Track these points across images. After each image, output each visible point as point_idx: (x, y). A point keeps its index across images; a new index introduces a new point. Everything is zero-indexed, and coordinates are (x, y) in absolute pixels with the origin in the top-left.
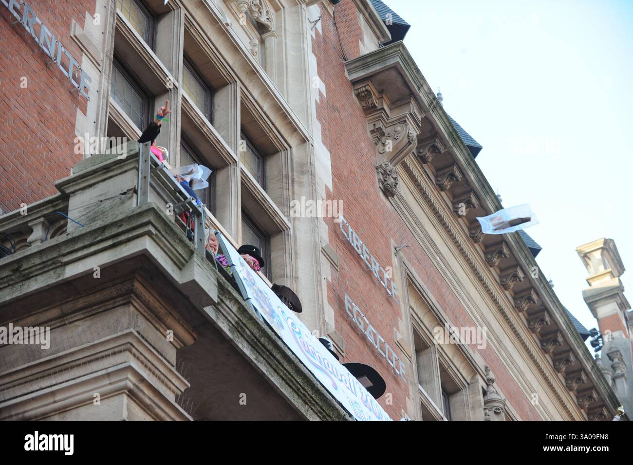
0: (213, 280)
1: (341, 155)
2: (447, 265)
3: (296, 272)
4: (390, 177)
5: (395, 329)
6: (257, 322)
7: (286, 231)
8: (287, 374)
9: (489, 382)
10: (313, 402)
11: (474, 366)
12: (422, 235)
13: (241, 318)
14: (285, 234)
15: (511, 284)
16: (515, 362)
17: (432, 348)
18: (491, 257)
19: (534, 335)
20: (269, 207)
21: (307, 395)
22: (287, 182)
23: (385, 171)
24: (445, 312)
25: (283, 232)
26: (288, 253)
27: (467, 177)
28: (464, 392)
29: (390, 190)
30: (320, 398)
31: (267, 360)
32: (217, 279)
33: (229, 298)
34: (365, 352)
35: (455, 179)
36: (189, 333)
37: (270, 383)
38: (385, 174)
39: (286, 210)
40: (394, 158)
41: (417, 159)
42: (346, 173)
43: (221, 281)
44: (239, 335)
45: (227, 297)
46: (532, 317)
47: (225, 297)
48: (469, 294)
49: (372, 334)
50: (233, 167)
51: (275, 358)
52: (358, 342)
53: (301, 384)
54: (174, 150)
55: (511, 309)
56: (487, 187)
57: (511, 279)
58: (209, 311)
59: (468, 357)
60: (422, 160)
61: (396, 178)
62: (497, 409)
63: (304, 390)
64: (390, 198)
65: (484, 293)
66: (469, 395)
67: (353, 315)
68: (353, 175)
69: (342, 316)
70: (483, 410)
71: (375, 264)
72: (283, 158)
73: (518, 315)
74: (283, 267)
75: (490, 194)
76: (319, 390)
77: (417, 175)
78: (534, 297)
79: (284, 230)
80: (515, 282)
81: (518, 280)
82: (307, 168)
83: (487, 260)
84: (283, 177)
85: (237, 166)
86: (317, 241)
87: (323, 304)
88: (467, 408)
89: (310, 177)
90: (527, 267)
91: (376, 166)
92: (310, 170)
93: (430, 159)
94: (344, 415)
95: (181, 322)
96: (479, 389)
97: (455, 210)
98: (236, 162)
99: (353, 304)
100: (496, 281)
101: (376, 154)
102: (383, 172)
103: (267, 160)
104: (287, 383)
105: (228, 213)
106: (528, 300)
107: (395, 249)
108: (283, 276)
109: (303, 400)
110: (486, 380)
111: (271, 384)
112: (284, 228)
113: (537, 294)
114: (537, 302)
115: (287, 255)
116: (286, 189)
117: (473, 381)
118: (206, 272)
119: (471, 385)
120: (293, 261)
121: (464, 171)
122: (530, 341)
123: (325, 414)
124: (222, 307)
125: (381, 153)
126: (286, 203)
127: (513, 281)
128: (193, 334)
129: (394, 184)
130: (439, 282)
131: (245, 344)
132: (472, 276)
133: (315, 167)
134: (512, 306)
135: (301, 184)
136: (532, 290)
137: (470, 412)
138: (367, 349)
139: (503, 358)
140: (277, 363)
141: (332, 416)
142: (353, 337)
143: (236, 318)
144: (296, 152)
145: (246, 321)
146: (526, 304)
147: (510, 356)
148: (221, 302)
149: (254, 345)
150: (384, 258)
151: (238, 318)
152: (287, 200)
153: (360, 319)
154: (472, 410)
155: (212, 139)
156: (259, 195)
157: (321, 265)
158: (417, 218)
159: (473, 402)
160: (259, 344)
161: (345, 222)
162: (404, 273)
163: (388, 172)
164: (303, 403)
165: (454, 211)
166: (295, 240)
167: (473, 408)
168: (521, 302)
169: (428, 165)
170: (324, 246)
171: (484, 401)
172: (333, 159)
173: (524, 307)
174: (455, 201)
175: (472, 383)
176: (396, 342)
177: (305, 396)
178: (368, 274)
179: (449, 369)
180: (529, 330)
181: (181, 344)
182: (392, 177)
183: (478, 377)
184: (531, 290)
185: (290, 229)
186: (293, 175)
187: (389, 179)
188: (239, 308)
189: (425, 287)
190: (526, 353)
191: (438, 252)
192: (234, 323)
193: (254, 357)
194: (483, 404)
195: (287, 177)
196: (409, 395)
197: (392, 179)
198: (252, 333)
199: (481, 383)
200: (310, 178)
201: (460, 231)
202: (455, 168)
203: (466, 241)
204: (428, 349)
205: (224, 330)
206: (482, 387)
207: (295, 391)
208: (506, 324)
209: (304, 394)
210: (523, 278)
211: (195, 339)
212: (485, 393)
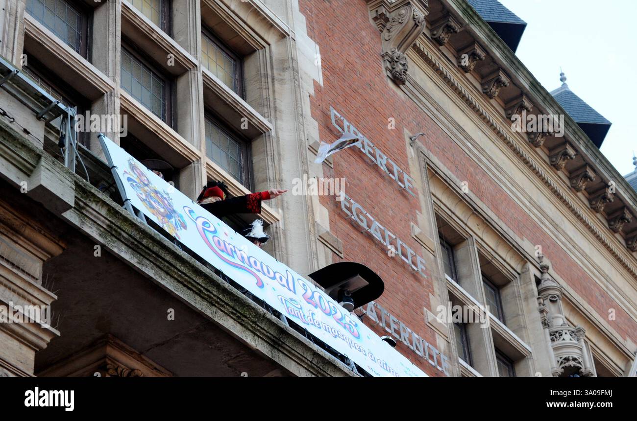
0: (69, 183)
1: (335, 47)
2: (482, 150)
3: (280, 174)
4: (399, 63)
5: (412, 223)
6: (133, 223)
7: (266, 133)
8: (183, 276)
9: (543, 269)
10: (221, 303)
11: (523, 255)
12: (446, 122)
13: (114, 221)
14: (265, 136)
15: (563, 164)
16: (577, 245)
17: (470, 240)
18: (535, 137)
19: (598, 215)
20: (243, 109)
21: (212, 296)
22: (266, 81)
23: (392, 58)
24: (482, 201)
25: (264, 134)
26: (269, 155)
27: (493, 55)
28: (514, 283)
29: (399, 77)
30: (230, 298)
31: (155, 262)
32: (75, 182)
33: (95, 201)
34: (372, 251)
35: (478, 58)
36: (55, 242)
37: (161, 287)
38: (393, 61)
39: (266, 110)
40: (401, 45)
41: (432, 42)
42: (341, 65)
43: (81, 183)
44: (114, 239)
45: (92, 200)
46: (593, 196)
47: (90, 200)
48: (511, 179)
49: (378, 231)
50: (193, 72)
51: (164, 259)
52: (362, 240)
53: (203, 285)
54: (113, 61)
55: (567, 190)
56: (516, 63)
57: (561, 158)
58: (71, 216)
59: (513, 246)
60: (437, 42)
61: (405, 64)
62: (552, 297)
63: (207, 290)
64: (401, 86)
65: (533, 176)
66: (521, 285)
67: (352, 213)
68: (350, 66)
69: (339, 215)
70: (536, 300)
71: (381, 157)
72: (261, 58)
73: (577, 196)
74: (265, 171)
75: (522, 69)
76: (226, 289)
77: (434, 59)
78: (591, 174)
79: (265, 132)
80: (566, 161)
81: (569, 158)
82: (289, 65)
83: (531, 140)
84: (261, 76)
85: (197, 70)
86: (303, 139)
87: (312, 204)
88: (519, 300)
89: (292, 72)
90: (577, 143)
91: (382, 54)
92: (291, 66)
93: (446, 41)
94: (264, 314)
95: (43, 232)
96: (530, 278)
97: (485, 91)
98: (196, 66)
99: (352, 201)
100: (545, 162)
101: (381, 42)
102: (390, 60)
103: (245, 61)
104: (185, 286)
105: (190, 120)
106: (585, 178)
107: (411, 139)
108: (266, 180)
109: (208, 302)
110: (540, 269)
111: (163, 288)
112: (264, 130)
113: (594, 170)
114: (594, 179)
115: (269, 158)
116: (266, 88)
117: (524, 270)
118: (58, 175)
119: (522, 275)
120: (275, 162)
121: (487, 49)
122: (595, 222)
123: (239, 315)
124: (87, 211)
125: (386, 40)
126: (265, 103)
127: (564, 160)
128: (60, 244)
129: (403, 71)
130: (472, 170)
131: (123, 248)
132: (515, 160)
133: (299, 62)
134: (568, 186)
135: (282, 81)
136: (588, 167)
137: (523, 303)
138: (374, 247)
139: (562, 243)
140: (167, 265)
141: (248, 316)
142: (354, 236)
143: (107, 221)
144: (276, 49)
145: (121, 223)
146: (583, 183)
147: (570, 240)
148: (85, 206)
149: (135, 247)
150: (395, 150)
151: (109, 221)
152: (267, 100)
153: (361, 217)
154: (525, 301)
155: (165, 45)
156: (229, 98)
157: (309, 163)
158: (438, 105)
159: (525, 293)
160: (141, 247)
161: (339, 116)
162: (423, 164)
163: (395, 59)
164: (208, 305)
165: (484, 93)
166: (278, 141)
167: (526, 299)
168: (577, 181)
169: (445, 46)
170: (311, 143)
171: (538, 291)
172: (323, 52)
173: (582, 186)
174: (484, 81)
175: (523, 273)
176: (415, 237)
177: (210, 297)
178: (374, 168)
179: (493, 261)
180: (592, 210)
181: (48, 255)
182: (400, 64)
183: (529, 265)
184: (586, 167)
185: (271, 130)
186: (272, 74)
187: (397, 66)
188: (109, 210)
189: (453, 177)
190: (591, 235)
191: (469, 138)
192: (105, 226)
193: (136, 260)
194: (536, 293)
195: (266, 76)
196: (433, 291)
197: (400, 65)
198: (130, 236)
199: (533, 271)
200: (292, 74)
201: (495, 113)
202: (476, 47)
203: (503, 123)
204: (465, 242)
205: (92, 235)
206: (535, 275)
207: (197, 293)
208: (564, 207)
209: (208, 295)
210: (575, 155)
211: (63, 249)
212: (538, 282)
